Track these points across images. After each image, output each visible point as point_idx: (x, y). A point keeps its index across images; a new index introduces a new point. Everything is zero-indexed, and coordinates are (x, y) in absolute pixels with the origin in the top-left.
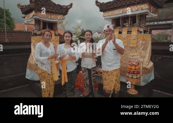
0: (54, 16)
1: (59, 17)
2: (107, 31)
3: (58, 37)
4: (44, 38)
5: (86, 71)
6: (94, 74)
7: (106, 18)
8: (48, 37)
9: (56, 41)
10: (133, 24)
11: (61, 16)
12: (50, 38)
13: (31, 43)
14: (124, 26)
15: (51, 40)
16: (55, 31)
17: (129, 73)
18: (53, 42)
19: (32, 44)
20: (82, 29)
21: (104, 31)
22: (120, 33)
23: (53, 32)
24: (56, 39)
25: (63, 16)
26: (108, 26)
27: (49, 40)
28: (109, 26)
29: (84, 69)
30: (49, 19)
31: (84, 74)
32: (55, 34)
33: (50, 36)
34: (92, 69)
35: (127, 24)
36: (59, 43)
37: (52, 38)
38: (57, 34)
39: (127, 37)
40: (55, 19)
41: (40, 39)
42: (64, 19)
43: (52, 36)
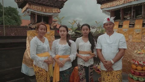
0: (49, 9)
1: (54, 10)
2: (107, 25)
3: (53, 32)
4: (38, 32)
5: (82, 69)
6: (91, 72)
7: (103, 10)
8: (43, 31)
9: (52, 35)
10: (136, 17)
11: (56, 9)
12: (45, 31)
13: (27, 36)
14: (125, 19)
15: (46, 34)
16: (50, 24)
17: (134, 74)
18: (48, 36)
19: (27, 38)
20: (78, 24)
21: (104, 24)
22: (120, 26)
23: (48, 26)
24: (51, 33)
25: (58, 10)
26: (108, 19)
27: (44, 34)
28: (110, 18)
29: (80, 67)
30: (44, 12)
31: (80, 73)
32: (50, 28)
33: (45, 30)
34: (89, 67)
35: (128, 16)
36: (54, 37)
37: (47, 32)
38: (52, 28)
39: (129, 31)
40: (50, 13)
41: (34, 33)
42: (59, 13)
43: (48, 30)
